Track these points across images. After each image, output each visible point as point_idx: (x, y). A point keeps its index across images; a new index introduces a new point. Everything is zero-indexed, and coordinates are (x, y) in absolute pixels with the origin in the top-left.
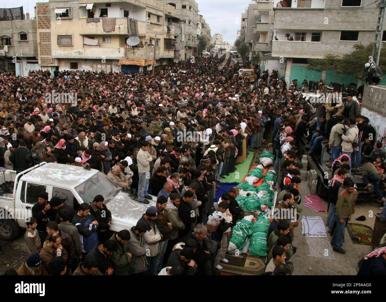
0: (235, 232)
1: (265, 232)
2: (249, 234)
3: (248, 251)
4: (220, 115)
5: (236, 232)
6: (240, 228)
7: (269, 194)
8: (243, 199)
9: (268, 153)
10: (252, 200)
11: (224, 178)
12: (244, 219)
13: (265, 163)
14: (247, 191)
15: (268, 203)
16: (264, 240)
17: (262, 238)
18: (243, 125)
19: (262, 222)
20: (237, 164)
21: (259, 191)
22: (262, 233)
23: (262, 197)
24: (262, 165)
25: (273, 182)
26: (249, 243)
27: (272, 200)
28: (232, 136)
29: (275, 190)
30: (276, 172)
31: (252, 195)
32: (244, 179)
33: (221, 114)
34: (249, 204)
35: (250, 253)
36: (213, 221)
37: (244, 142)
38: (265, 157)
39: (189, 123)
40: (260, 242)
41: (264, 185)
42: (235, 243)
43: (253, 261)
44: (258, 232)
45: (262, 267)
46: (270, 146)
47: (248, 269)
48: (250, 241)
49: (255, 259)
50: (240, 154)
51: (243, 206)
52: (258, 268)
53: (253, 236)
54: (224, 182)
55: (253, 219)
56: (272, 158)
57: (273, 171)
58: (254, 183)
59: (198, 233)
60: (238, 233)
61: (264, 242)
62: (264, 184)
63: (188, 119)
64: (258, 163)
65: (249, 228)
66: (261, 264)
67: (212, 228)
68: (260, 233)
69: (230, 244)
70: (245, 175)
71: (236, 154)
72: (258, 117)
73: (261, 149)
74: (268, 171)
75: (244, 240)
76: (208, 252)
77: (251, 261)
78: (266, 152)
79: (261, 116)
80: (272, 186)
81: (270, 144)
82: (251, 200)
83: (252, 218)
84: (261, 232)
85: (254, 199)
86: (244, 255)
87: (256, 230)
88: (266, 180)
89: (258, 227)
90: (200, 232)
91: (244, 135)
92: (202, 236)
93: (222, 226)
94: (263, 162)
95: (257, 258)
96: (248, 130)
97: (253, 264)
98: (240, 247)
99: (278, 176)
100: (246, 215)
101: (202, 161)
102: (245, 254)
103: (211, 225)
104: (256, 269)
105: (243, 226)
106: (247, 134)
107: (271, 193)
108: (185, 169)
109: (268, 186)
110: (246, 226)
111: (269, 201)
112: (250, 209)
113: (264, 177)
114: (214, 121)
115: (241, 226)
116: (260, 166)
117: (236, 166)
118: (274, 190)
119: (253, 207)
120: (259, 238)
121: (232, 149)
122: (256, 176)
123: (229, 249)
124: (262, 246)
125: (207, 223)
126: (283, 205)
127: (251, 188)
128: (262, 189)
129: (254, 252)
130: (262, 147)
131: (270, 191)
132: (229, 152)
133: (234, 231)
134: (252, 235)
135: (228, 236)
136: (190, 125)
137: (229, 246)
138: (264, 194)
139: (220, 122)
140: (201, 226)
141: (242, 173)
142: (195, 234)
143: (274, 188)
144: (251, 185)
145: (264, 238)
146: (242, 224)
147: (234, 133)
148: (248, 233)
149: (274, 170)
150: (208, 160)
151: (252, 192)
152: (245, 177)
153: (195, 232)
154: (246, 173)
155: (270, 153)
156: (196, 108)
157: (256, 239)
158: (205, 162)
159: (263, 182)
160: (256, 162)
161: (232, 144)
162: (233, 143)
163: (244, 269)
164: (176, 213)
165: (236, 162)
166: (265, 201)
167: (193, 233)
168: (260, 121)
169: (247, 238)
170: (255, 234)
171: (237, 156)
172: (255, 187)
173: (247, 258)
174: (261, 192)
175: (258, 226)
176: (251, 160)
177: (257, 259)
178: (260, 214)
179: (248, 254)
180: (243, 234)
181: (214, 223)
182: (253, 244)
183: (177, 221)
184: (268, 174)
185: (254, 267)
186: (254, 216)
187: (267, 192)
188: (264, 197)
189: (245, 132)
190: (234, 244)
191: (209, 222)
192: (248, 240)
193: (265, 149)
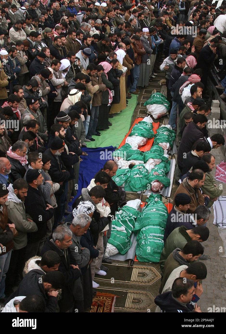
0: (114, 228)
1: (159, 225)
2: (135, 230)
3: (136, 255)
4: (82, 35)
5: (116, 227)
6: (121, 221)
7: (162, 164)
8: (124, 175)
9: (159, 98)
10: (138, 176)
11: (93, 140)
12: (126, 205)
13: (155, 113)
14: (128, 160)
15: (162, 178)
16: (159, 237)
17: (155, 234)
18: (121, 54)
19: (154, 210)
20: (112, 116)
21: (148, 160)
22: (155, 227)
23: (152, 169)
24: (151, 116)
25: (168, 145)
26: (136, 243)
27: (168, 173)
28: (102, 71)
29: (172, 156)
30: (172, 127)
31: (138, 167)
32: (124, 140)
33: (83, 33)
34: (133, 182)
35: (138, 259)
36: (82, 219)
37: (123, 81)
38: (154, 103)
39: (34, 50)
40: (152, 240)
41: (156, 150)
42: (116, 244)
43: (144, 271)
44: (148, 225)
45: (156, 278)
46: (162, 85)
47: (137, 283)
48: (137, 240)
49: (145, 267)
50: (116, 99)
51: (123, 185)
52: (151, 281)
53: (142, 232)
54: (93, 147)
55: (141, 205)
56: (165, 106)
57: (168, 126)
58: (140, 147)
59: (59, 240)
60: (118, 228)
61: (158, 241)
62: (155, 148)
63: (31, 43)
64: (145, 113)
65: (135, 219)
66: (155, 275)
67: (81, 230)
68: (152, 227)
69: (107, 246)
70: (124, 134)
71: (110, 101)
72: (142, 38)
73: (149, 89)
74: (160, 125)
75: (128, 239)
76: (77, 267)
77: (141, 271)
78: (156, 95)
79: (147, 37)
80: (167, 151)
81: (163, 80)
82: (136, 174)
83: (139, 204)
84: (154, 225)
85: (141, 173)
86: (130, 261)
87: (146, 222)
88: (158, 141)
89: (149, 218)
90: (62, 237)
91: (122, 70)
92: (67, 243)
93: (96, 223)
94: (152, 112)
95: (149, 265)
96: (128, 62)
97: (143, 275)
98: (122, 250)
99: (176, 133)
100: (130, 199)
101: (58, 121)
102: (132, 260)
103: (78, 225)
104: (149, 282)
105: (126, 217)
106: (126, 69)
107: (167, 162)
108: (30, 132)
109: (162, 151)
110: (130, 217)
111: (163, 176)
112: (134, 190)
113: (155, 136)
114: (72, 45)
115: (122, 218)
116: (147, 120)
117: (111, 120)
118: (170, 157)
119: (140, 186)
120: (151, 234)
121: (103, 93)
122: (142, 135)
123: (107, 255)
124: (156, 246)
125: (73, 223)
126: (186, 186)
127: (135, 156)
128: (152, 156)
129: (144, 257)
130: (150, 86)
131: (164, 160)
132: (99, 98)
133: (113, 226)
134: (140, 230)
135: (104, 237)
136: (36, 53)
137: (107, 250)
138: (156, 165)
139: (82, 49)
140: (63, 229)
141: (120, 130)
142: (55, 241)
143: (170, 154)
144: (135, 151)
145: (158, 235)
146: (124, 214)
147: (105, 68)
148: (134, 227)
149: (169, 124)
150: (67, 118)
151: (137, 163)
152: (126, 137)
153: (55, 238)
154: (127, 131)
155: (162, 96)
156: (42, 22)
157: (147, 237)
158: (63, 122)
159: (153, 145)
160: (141, 112)
161: (104, 86)
162: (104, 83)
163: (131, 283)
164: (22, 208)
165: (110, 113)
166: (158, 175)
167: (51, 240)
168: (145, 45)
169: (133, 236)
170: (144, 229)
171: (111, 104)
172: (142, 153)
173: (134, 266)
174: (151, 161)
175: (149, 216)
176: (133, 109)
177: (149, 267)
178: (151, 196)
179: (135, 260)
180: (126, 229)
181: (83, 222)
182: (143, 245)
183: (24, 220)
184: (160, 132)
185: (146, 279)
186: (142, 201)
187: (160, 161)
188: (156, 168)
189: (124, 65)
190: (114, 246)
191: (76, 220)
192: (134, 239)
193: (155, 91)
